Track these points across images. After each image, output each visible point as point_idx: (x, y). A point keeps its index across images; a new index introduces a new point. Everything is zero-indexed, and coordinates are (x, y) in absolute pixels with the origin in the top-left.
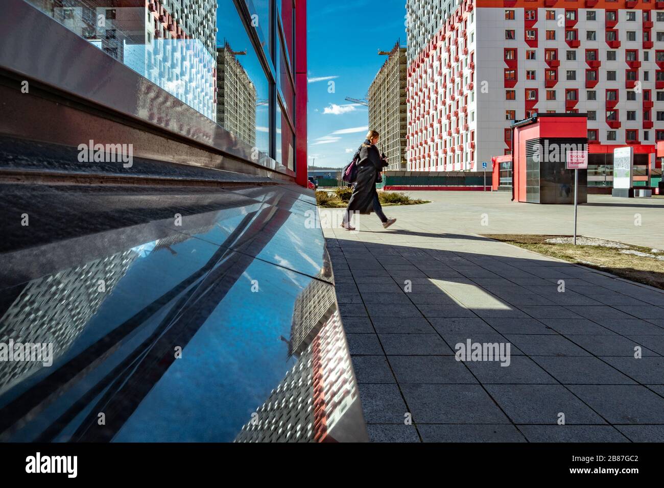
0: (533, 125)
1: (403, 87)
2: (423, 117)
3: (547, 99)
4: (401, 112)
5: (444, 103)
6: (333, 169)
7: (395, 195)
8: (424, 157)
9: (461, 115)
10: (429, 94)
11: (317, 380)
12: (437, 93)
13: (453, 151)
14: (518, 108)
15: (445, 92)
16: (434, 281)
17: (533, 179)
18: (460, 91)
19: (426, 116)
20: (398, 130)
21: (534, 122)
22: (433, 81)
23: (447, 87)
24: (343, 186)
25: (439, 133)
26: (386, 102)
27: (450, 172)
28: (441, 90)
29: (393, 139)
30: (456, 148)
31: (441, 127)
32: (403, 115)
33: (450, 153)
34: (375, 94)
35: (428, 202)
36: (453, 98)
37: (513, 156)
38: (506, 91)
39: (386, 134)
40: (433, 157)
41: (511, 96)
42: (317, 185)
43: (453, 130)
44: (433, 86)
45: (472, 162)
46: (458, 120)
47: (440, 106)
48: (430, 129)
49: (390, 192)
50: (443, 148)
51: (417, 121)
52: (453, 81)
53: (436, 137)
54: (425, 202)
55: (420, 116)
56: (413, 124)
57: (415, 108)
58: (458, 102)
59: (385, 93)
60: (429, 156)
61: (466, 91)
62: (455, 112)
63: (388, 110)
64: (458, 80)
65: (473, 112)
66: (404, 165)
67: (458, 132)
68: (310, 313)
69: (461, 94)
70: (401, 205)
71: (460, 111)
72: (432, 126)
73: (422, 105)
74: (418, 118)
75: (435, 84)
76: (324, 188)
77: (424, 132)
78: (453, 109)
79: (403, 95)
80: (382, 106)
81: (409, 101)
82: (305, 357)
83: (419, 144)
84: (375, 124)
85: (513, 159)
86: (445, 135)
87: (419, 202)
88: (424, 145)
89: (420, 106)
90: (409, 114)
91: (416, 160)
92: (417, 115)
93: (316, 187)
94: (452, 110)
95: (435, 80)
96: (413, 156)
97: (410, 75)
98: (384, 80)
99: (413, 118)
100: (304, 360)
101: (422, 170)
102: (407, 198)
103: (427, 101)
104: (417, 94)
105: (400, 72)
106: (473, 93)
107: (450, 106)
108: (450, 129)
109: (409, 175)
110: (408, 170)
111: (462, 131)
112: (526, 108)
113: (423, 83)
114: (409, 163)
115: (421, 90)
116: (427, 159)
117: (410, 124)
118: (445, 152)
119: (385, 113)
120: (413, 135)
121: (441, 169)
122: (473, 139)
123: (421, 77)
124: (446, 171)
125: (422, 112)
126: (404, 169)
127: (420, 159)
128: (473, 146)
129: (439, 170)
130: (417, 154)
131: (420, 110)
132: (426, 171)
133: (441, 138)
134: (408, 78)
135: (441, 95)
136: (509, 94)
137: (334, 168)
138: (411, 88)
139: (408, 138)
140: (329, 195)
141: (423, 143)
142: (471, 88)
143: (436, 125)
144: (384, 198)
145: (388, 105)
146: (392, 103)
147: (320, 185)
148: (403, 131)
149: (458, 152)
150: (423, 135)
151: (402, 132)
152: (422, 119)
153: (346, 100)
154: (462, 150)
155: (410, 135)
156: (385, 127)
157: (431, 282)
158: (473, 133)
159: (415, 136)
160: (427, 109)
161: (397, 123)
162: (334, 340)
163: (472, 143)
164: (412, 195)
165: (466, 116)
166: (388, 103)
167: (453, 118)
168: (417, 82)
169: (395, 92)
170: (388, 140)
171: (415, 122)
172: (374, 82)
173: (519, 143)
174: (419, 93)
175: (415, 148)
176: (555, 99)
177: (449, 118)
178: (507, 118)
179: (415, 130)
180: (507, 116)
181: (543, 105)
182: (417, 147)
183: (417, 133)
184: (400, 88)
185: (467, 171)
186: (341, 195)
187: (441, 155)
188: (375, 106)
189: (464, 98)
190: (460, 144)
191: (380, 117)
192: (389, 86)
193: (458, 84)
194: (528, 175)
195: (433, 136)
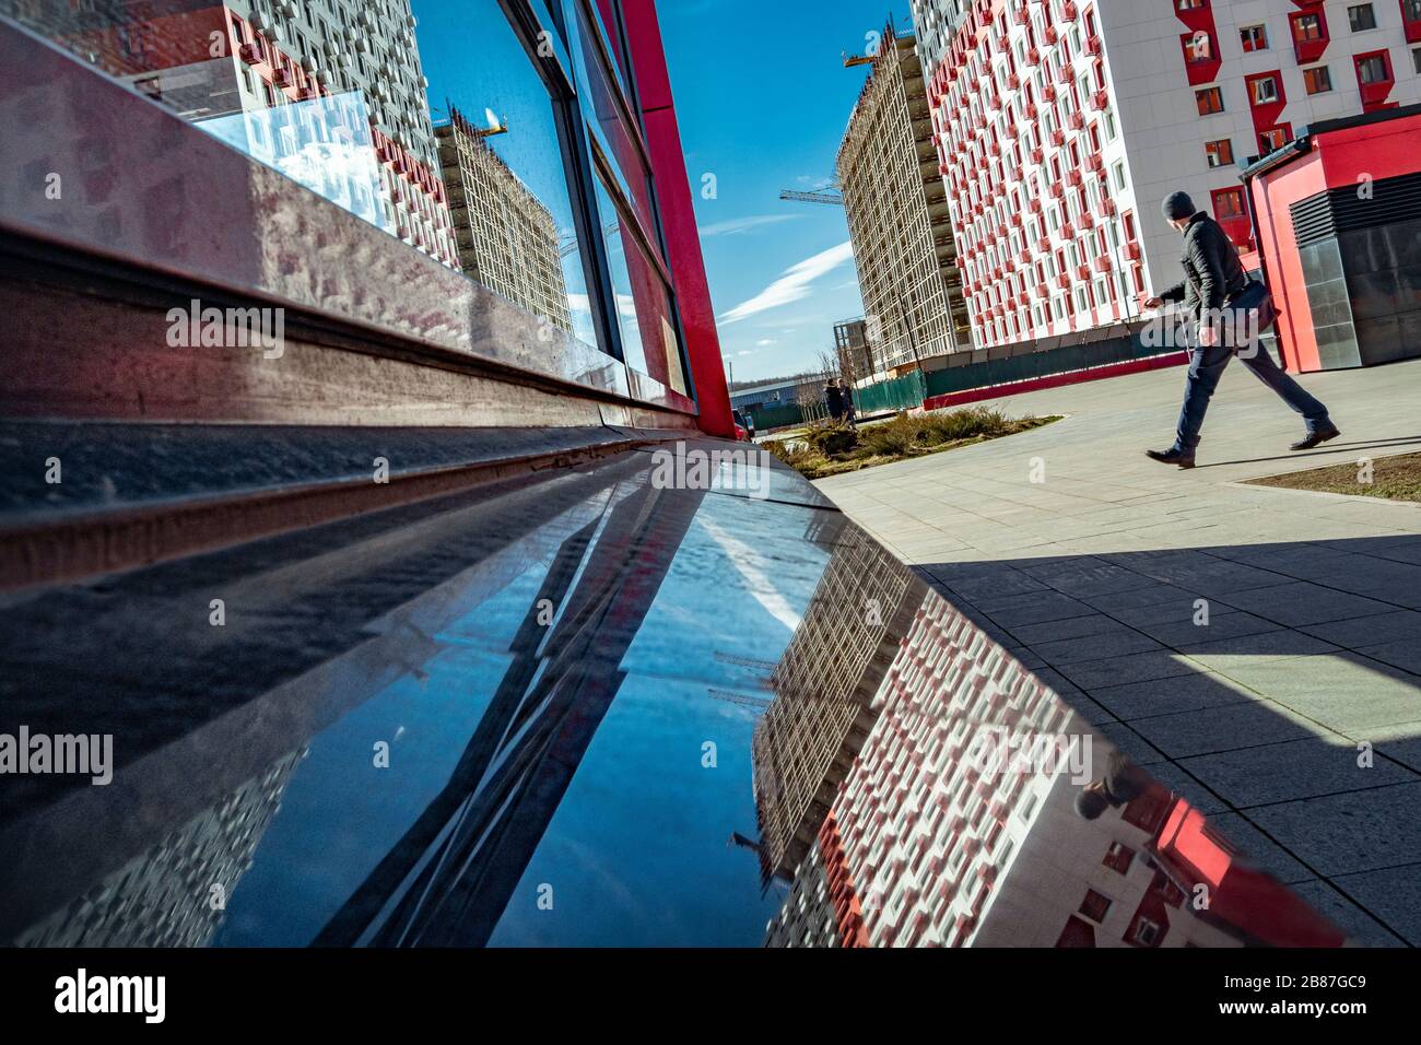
0: (1303, 159)
1: (925, 136)
2: (991, 203)
3: (1309, 94)
4: (930, 202)
5: (1039, 158)
6: (784, 380)
7: (964, 416)
8: (1012, 306)
9: (1089, 177)
10: (996, 141)
11: (850, 931)
12: (1014, 134)
13: (1085, 274)
14: (1235, 132)
15: (1037, 128)
16: (1195, 661)
17: (1329, 304)
18: (1075, 116)
19: (997, 200)
20: (931, 250)
21: (1304, 149)
22: (999, 106)
23: (1040, 113)
24: (816, 417)
25: (1039, 237)
26: (887, 184)
27: (1088, 331)
28: (1024, 125)
29: (924, 275)
30: (1092, 265)
31: (1042, 219)
32: (937, 208)
33: (1077, 284)
34: (854, 169)
35: (1053, 419)
36: (1059, 140)
37: (1262, 254)
38: (1196, 92)
39: (904, 266)
40: (1036, 301)
41: (1210, 103)
42: (751, 427)
43: (1074, 223)
44: (1002, 118)
45: (1140, 294)
46: (1083, 192)
47: (1029, 168)
48: (1014, 231)
49: (949, 411)
50: (1057, 273)
51: (977, 218)
52: (1051, 96)
53: (1035, 250)
54: (1046, 421)
55: (984, 203)
56: (967, 227)
57: (965, 185)
58: (1074, 146)
59: (879, 163)
60: (1025, 300)
61: (1090, 114)
62: (1072, 174)
63: (896, 203)
64: (1062, 90)
65: (1120, 166)
66: (964, 337)
67: (1089, 224)
68: (797, 763)
69: (1080, 124)
70: (985, 439)
71: (1083, 168)
72: (1017, 221)
73: (982, 173)
74: (977, 207)
75: (1005, 114)
76: (770, 433)
77: (1000, 240)
78: (1066, 167)
79: (929, 158)
80: (879, 196)
81: (945, 170)
82: (807, 876)
83: (992, 276)
84: (868, 245)
85: (1263, 263)
86: (1056, 240)
87: (1030, 424)
88: (1006, 275)
89: (976, 177)
90: (951, 203)
91: (992, 319)
92: (975, 201)
93: (751, 434)
94: (1063, 171)
95: (1004, 103)
96: (984, 308)
97: (937, 103)
98: (873, 129)
99: (965, 210)
100: (805, 885)
101: (1013, 339)
102: (997, 418)
103: (993, 161)
104: (963, 148)
105: (910, 99)
106: (1111, 115)
107: (1056, 161)
108: (1067, 221)
109: (984, 359)
110: (977, 347)
111: (1099, 220)
112: (1259, 128)
113: (974, 117)
114: (974, 327)
115: (972, 136)
116: (1021, 308)
117: (961, 227)
118: (1066, 283)
119: (889, 214)
120: (972, 255)
121: (1061, 327)
122: (1132, 235)
123: (966, 102)
124: (1078, 330)
125: (985, 191)
126: (965, 348)
127: (1002, 313)
128: (1135, 254)
129: (1057, 332)
130: (994, 302)
131: (979, 187)
132: (1023, 340)
133: (1048, 248)
134: (933, 112)
135: (1027, 137)
136: (1204, 101)
137: (786, 375)
138: (944, 136)
139: (962, 264)
140: (789, 447)
141: (1003, 268)
142: (1102, 103)
143: (1028, 217)
144: (937, 429)
145: (893, 190)
146: (902, 185)
147: (758, 428)
148: (946, 250)
149: (1098, 276)
150: (999, 249)
151: (941, 253)
152: (989, 208)
153: (782, 198)
154: (1108, 267)
155: (965, 256)
156: (896, 247)
157: (1185, 666)
158: (1129, 219)
159: (979, 255)
160: (996, 180)
161: (927, 231)
162: (872, 822)
163: (1130, 246)
164: (1011, 408)
165: (1104, 178)
166: (892, 185)
167: (1070, 192)
168: (958, 117)
169: (906, 154)
170: (910, 279)
171: (972, 221)
172: (848, 140)
173: (1270, 215)
174: (969, 144)
175: (984, 288)
176: (1330, 89)
177: (1058, 192)
178: (1211, 163)
179: (975, 241)
180: (1210, 158)
181: (1301, 111)
182: (990, 283)
183: (981, 247)
184: (917, 141)
185: (1133, 321)
186: (821, 443)
187: (1056, 292)
188: (860, 199)
189: (1087, 134)
190: (1099, 254)
191: (880, 225)
192: (887, 141)
193: (1066, 99)
194: (1313, 296)
195: (1026, 246)
